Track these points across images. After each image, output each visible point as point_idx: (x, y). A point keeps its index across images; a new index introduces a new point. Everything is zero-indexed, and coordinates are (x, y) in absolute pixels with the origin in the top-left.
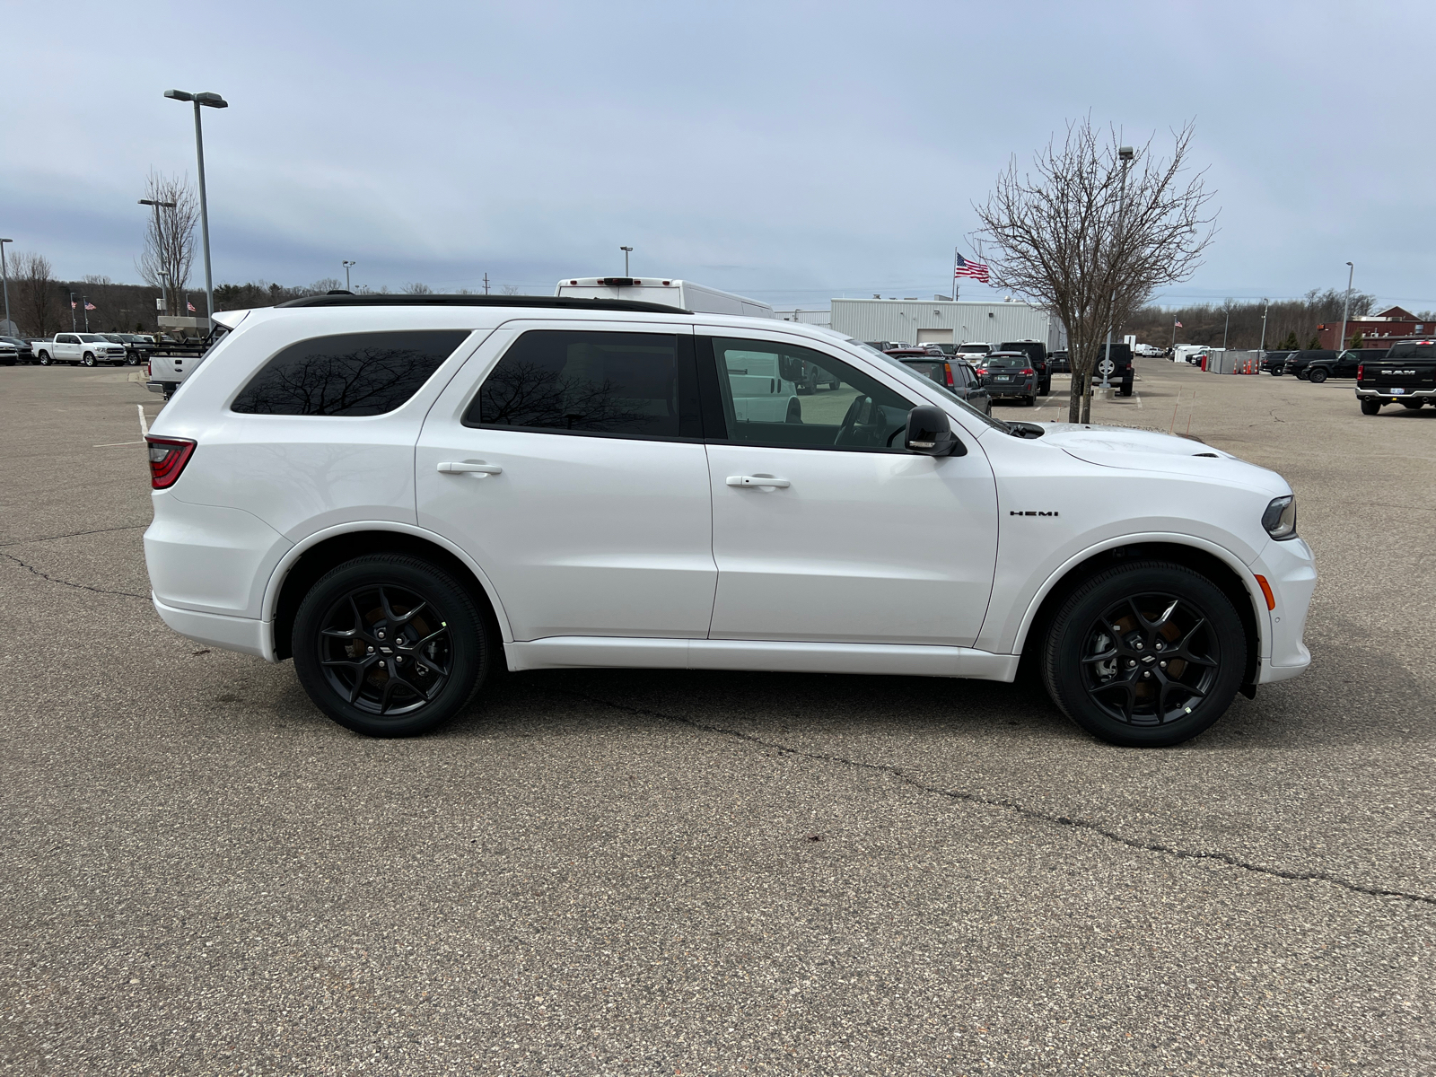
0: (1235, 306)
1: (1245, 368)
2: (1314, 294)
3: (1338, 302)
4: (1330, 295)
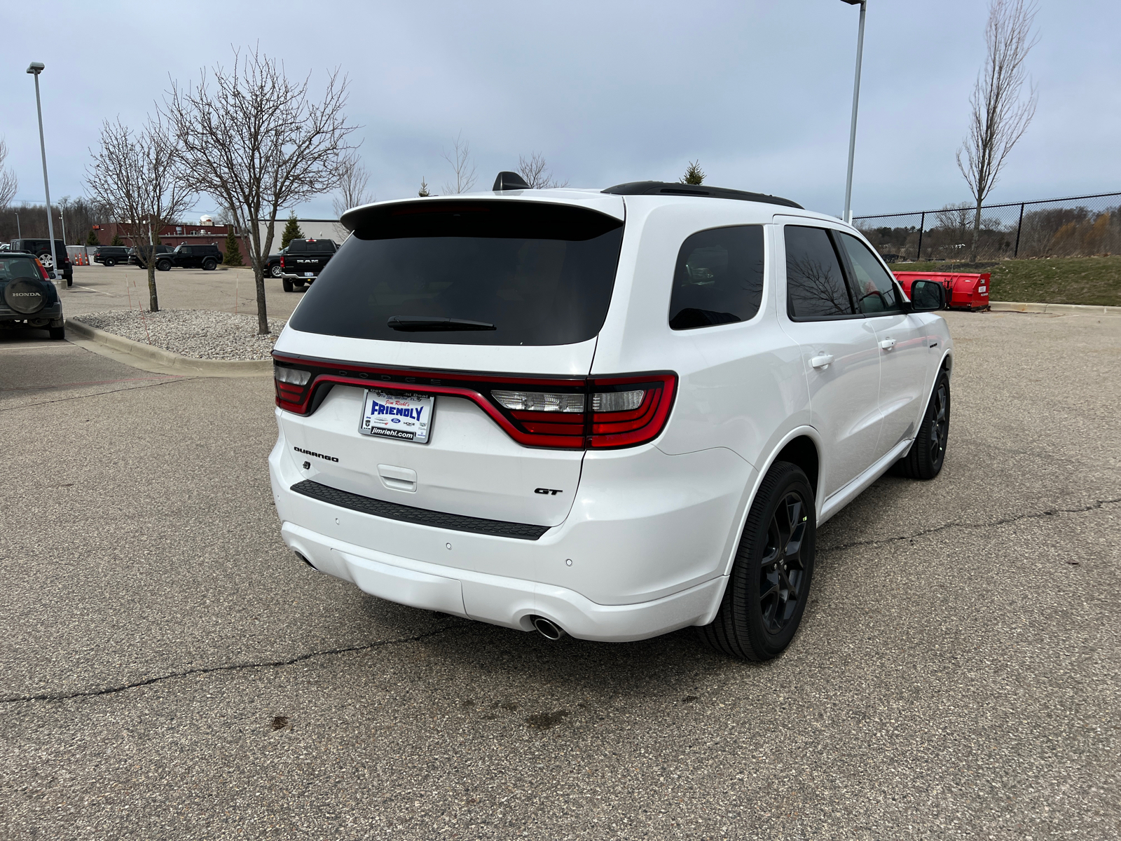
0: (6, 211)
1: (77, 260)
2: (66, 200)
3: (86, 208)
4: (79, 202)
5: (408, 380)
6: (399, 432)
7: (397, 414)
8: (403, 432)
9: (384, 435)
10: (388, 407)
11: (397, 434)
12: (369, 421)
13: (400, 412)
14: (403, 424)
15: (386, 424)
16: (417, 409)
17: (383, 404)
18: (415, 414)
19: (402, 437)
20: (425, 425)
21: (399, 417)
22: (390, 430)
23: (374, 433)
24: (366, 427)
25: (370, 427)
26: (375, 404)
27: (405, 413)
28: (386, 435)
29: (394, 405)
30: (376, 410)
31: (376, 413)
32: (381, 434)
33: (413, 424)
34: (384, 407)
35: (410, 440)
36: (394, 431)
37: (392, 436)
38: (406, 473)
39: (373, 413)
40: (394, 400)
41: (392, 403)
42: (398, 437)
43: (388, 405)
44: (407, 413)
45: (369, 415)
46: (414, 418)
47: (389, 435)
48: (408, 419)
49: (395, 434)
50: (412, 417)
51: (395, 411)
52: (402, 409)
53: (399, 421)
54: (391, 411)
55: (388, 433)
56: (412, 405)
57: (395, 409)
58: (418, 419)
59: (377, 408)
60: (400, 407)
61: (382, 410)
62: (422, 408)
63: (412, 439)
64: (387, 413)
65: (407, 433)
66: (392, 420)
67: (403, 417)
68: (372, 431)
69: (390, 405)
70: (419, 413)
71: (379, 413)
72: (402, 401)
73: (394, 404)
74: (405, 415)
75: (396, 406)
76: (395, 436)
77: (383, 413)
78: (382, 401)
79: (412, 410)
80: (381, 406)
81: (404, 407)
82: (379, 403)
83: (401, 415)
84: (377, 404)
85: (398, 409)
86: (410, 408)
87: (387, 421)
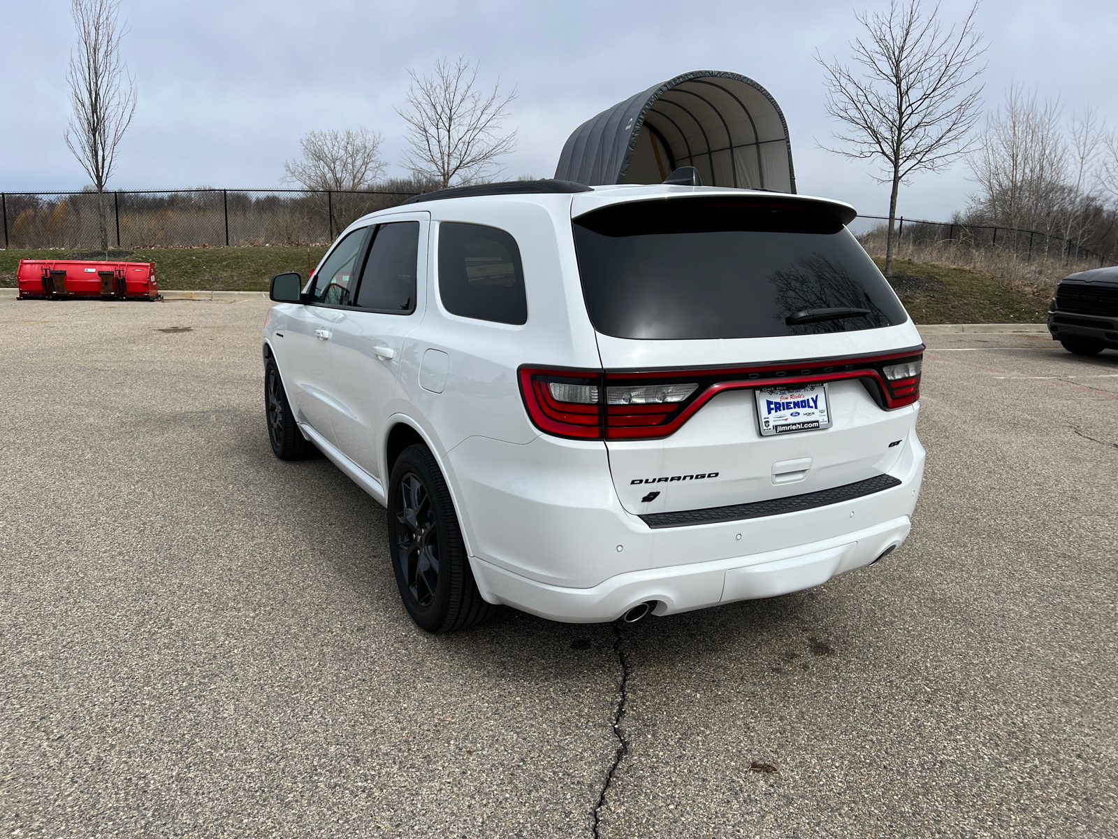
5: (828, 370)
6: (804, 423)
7: (795, 408)
8: (808, 423)
9: (790, 430)
10: (783, 403)
11: (803, 426)
12: (768, 422)
13: (796, 405)
14: (803, 415)
15: (786, 420)
16: (812, 399)
17: (778, 400)
18: (812, 404)
19: (808, 428)
20: (823, 411)
21: (797, 410)
22: (795, 424)
23: (780, 432)
24: (766, 428)
25: (771, 427)
26: (769, 403)
27: (802, 404)
28: (793, 430)
29: (789, 400)
30: (773, 409)
31: (773, 412)
32: (787, 431)
33: (813, 413)
34: (779, 403)
35: (817, 428)
36: (799, 424)
37: (798, 429)
38: (802, 462)
39: (769, 413)
40: (788, 395)
41: (787, 398)
42: (805, 429)
43: (783, 401)
44: (804, 404)
45: (767, 415)
46: (812, 407)
47: (796, 430)
48: (807, 410)
49: (801, 427)
50: (809, 407)
51: (792, 405)
52: (798, 402)
53: (799, 414)
54: (787, 406)
55: (794, 427)
56: (807, 395)
57: (791, 403)
58: (816, 408)
59: (772, 406)
60: (796, 400)
61: (778, 407)
62: (817, 397)
63: (819, 427)
64: (784, 409)
65: (812, 422)
66: (791, 415)
67: (801, 409)
68: (776, 431)
69: (785, 401)
70: (815, 402)
71: (776, 411)
72: (796, 394)
73: (789, 398)
74: (803, 407)
75: (792, 400)
76: (802, 429)
77: (780, 410)
78: (776, 398)
79: (808, 400)
80: (776, 403)
81: (800, 400)
82: (773, 400)
83: (799, 407)
84: (771, 403)
85: (794, 402)
86: (805, 399)
87: (786, 416)
